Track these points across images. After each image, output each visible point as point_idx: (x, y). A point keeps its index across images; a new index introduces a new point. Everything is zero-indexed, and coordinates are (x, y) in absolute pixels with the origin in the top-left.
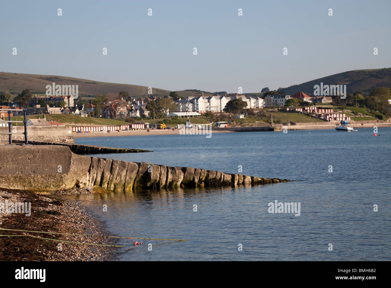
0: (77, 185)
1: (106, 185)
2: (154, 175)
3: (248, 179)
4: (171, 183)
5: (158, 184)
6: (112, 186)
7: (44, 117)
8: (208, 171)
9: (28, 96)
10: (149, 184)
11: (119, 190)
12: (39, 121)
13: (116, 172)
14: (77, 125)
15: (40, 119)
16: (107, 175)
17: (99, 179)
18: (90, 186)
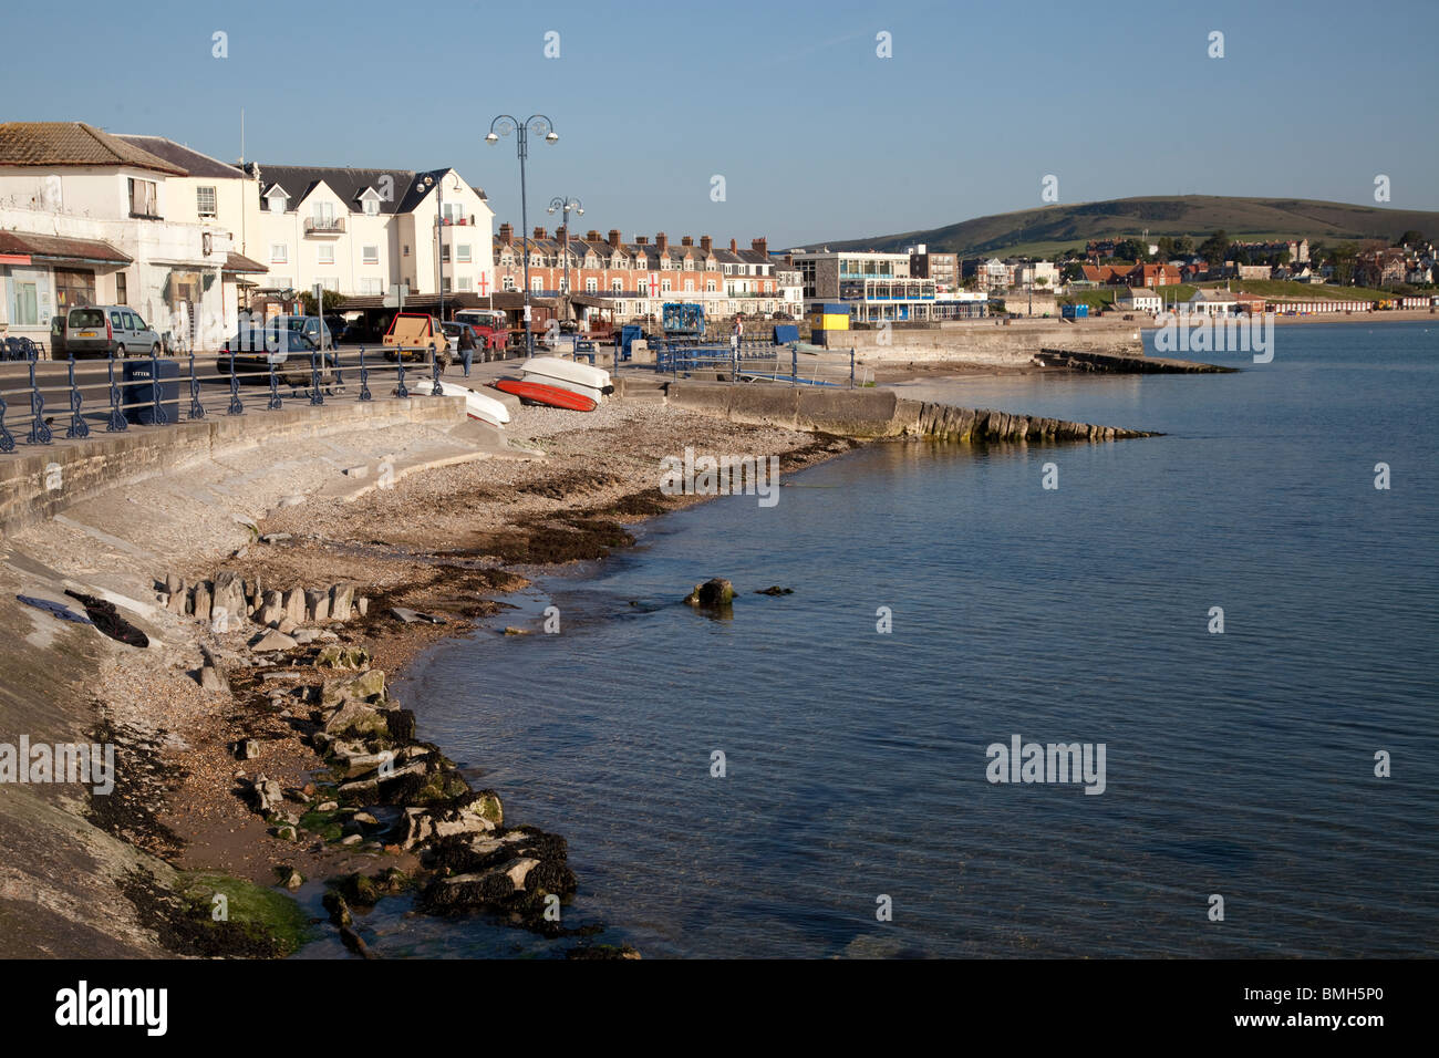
0: (905, 432)
1: (938, 433)
2: (993, 424)
3: (1111, 432)
4: (1012, 434)
5: (998, 434)
6: (946, 434)
7: (1226, 287)
8: (1060, 422)
9: (1223, 243)
10: (987, 434)
11: (953, 438)
12: (1218, 294)
13: (950, 419)
14: (1291, 300)
15: (1218, 290)
16: (940, 422)
17: (931, 426)
18: (920, 433)
